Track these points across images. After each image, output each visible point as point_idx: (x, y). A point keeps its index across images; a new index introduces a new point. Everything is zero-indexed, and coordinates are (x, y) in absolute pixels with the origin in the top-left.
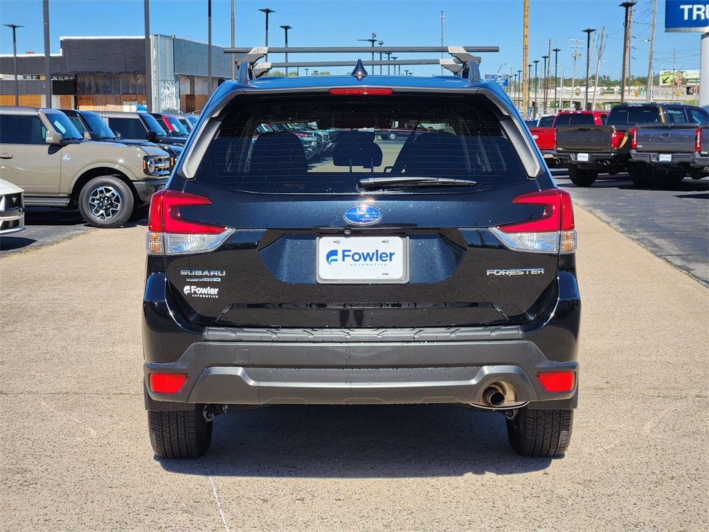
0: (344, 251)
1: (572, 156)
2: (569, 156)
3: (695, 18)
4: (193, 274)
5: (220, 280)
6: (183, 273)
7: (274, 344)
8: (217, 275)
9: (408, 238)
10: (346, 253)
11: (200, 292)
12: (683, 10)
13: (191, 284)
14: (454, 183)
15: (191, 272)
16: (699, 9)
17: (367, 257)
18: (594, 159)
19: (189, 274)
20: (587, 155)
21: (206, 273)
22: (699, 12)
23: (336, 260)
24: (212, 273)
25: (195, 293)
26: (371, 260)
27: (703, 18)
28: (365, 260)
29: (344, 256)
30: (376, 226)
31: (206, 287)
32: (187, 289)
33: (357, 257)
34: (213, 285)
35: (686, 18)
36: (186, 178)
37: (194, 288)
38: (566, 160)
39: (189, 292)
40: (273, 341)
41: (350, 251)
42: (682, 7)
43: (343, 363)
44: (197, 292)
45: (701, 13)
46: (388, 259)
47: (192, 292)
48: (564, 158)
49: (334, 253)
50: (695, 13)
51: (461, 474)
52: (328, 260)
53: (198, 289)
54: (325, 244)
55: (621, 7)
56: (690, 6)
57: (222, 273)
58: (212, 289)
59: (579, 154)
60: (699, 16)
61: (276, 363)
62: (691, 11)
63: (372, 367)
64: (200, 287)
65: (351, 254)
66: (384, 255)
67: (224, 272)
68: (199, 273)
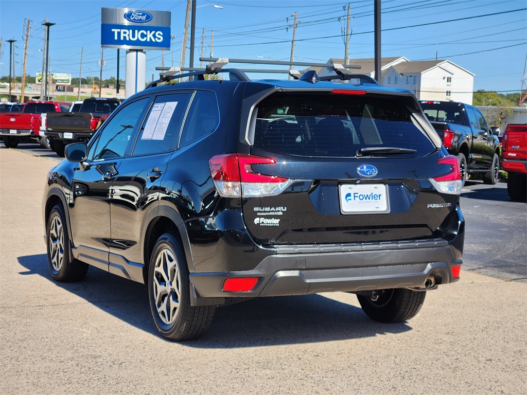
0: (354, 194)
1: (60, 134)
2: (58, 134)
3: (122, 38)
4: (263, 210)
5: (282, 214)
6: (256, 209)
7: (321, 254)
8: (280, 211)
9: (387, 185)
10: (356, 195)
11: (266, 222)
12: (114, 32)
13: (260, 217)
14: (406, 151)
15: (262, 209)
16: (125, 33)
17: (367, 197)
18: (77, 137)
19: (260, 210)
20: (71, 134)
21: (273, 209)
22: (125, 35)
23: (350, 199)
24: (277, 209)
25: (263, 223)
26: (369, 199)
27: (128, 39)
28: (366, 199)
29: (355, 197)
30: (374, 177)
31: (271, 219)
32: (257, 221)
33: (361, 197)
34: (276, 217)
35: (116, 38)
36: (248, 145)
37: (262, 220)
38: (54, 137)
39: (258, 222)
40: (321, 253)
41: (357, 193)
42: (113, 30)
43: (359, 264)
44: (264, 222)
45: (126, 35)
46: (378, 198)
47: (261, 222)
48: (53, 136)
49: (349, 195)
50: (122, 35)
51: (374, 335)
52: (346, 199)
53: (266, 220)
54: (344, 189)
55: (44, 26)
56: (119, 30)
57: (284, 208)
58: (276, 220)
59: (65, 133)
60: (125, 37)
61: (320, 267)
62: (119, 33)
63: (374, 266)
64: (267, 219)
65: (358, 195)
66: (376, 196)
67: (285, 208)
68: (268, 209)
